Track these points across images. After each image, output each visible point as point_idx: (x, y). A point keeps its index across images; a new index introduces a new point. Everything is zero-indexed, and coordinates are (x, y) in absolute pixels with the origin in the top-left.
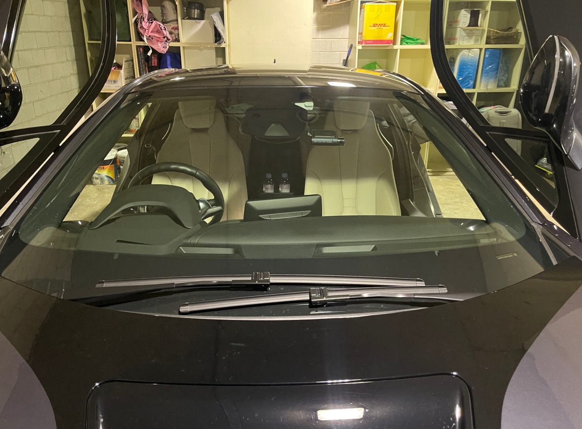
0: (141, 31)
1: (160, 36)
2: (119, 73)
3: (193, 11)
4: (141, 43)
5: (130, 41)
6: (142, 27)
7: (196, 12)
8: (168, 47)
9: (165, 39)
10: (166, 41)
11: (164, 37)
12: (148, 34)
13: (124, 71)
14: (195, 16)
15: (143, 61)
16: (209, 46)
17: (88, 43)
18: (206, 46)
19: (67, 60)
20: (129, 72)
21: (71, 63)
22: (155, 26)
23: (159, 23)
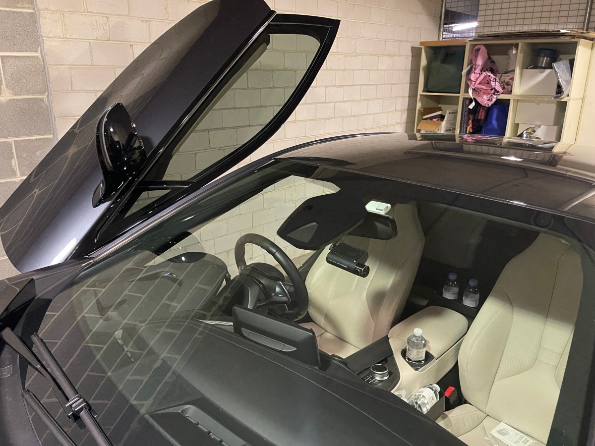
0: (469, 82)
1: (487, 88)
2: (440, 124)
3: (542, 58)
4: (466, 96)
5: (459, 93)
6: (470, 79)
7: (544, 60)
8: (494, 100)
9: (493, 91)
10: (494, 94)
11: (492, 90)
12: (474, 86)
13: (447, 123)
14: (542, 64)
15: (466, 113)
16: (546, 99)
17: (420, 95)
18: (542, 99)
19: (396, 110)
20: (450, 124)
21: (400, 113)
22: (485, 77)
23: (489, 74)
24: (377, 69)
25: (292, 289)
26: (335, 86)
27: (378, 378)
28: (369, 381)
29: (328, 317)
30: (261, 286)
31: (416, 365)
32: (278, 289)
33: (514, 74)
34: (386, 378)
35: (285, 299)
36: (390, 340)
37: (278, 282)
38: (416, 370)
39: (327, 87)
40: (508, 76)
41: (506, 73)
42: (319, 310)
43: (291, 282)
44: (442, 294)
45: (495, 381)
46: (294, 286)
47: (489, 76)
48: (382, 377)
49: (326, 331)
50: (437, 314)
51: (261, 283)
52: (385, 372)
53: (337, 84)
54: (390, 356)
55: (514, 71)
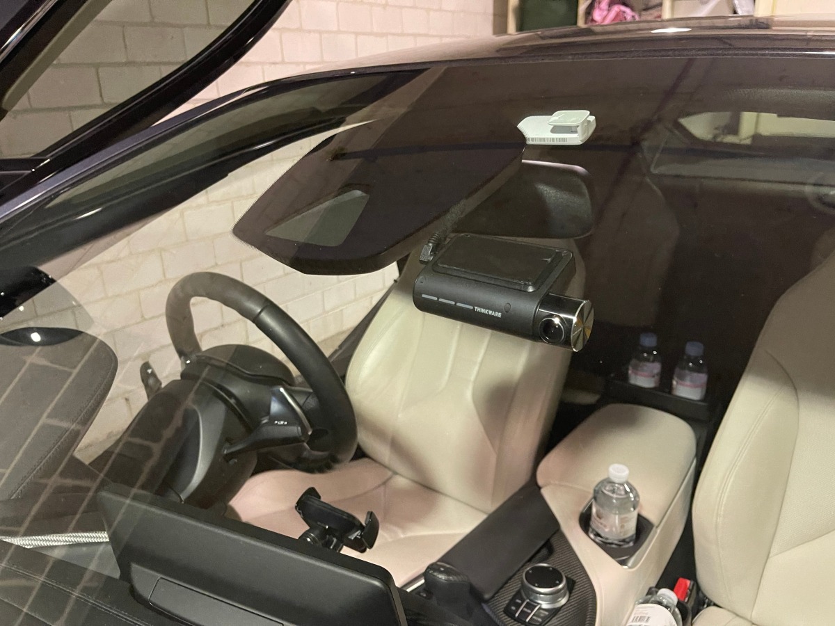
22: (617, 15)
23: (623, 8)
24: (440, 10)
25: (312, 403)
26: (371, 34)
27: (545, 605)
28: (526, 615)
29: (397, 446)
30: (232, 401)
31: (620, 551)
32: (275, 407)
33: (661, 10)
34: (563, 601)
35: (295, 430)
36: (546, 493)
37: (275, 389)
38: (623, 563)
39: (357, 34)
40: (651, 14)
41: (646, 9)
42: (379, 433)
43: (307, 385)
44: (625, 377)
45: (771, 555)
46: (317, 393)
47: (624, 12)
48: (554, 601)
49: (395, 473)
50: (629, 422)
51: (231, 395)
52: (561, 586)
53: (375, 30)
54: (555, 533)
55: (660, 5)
